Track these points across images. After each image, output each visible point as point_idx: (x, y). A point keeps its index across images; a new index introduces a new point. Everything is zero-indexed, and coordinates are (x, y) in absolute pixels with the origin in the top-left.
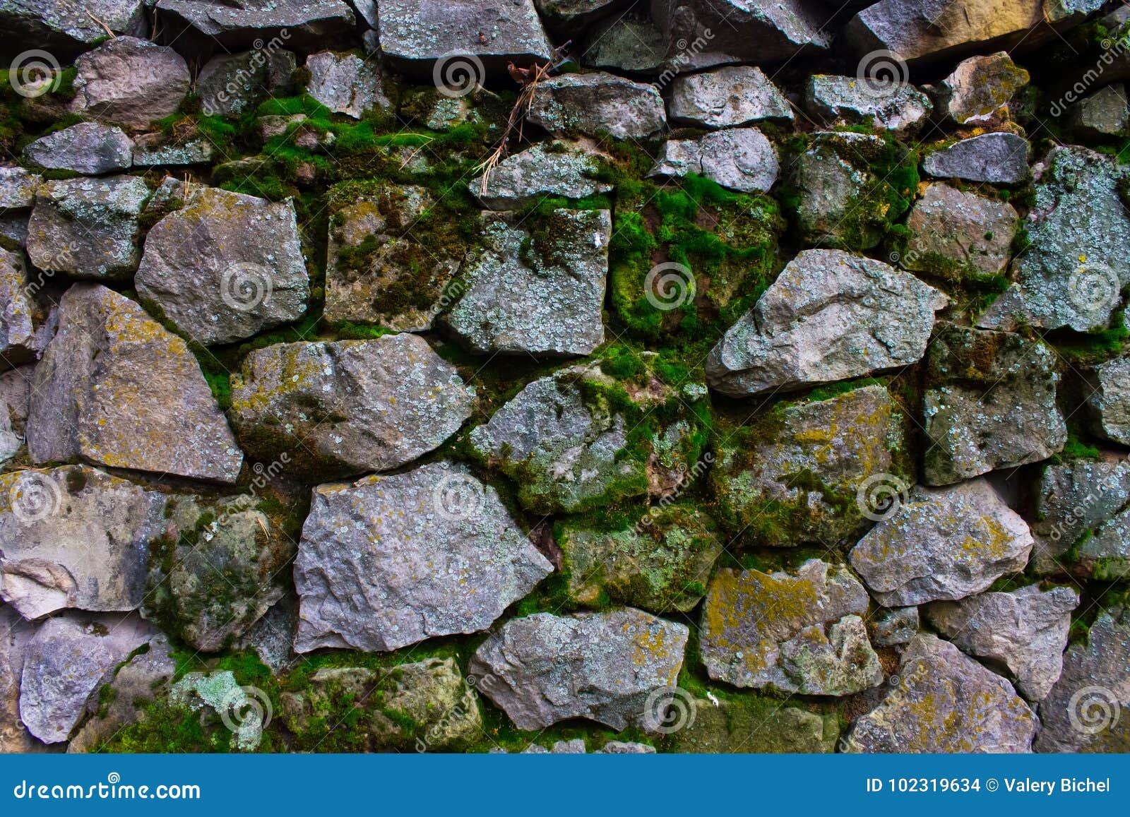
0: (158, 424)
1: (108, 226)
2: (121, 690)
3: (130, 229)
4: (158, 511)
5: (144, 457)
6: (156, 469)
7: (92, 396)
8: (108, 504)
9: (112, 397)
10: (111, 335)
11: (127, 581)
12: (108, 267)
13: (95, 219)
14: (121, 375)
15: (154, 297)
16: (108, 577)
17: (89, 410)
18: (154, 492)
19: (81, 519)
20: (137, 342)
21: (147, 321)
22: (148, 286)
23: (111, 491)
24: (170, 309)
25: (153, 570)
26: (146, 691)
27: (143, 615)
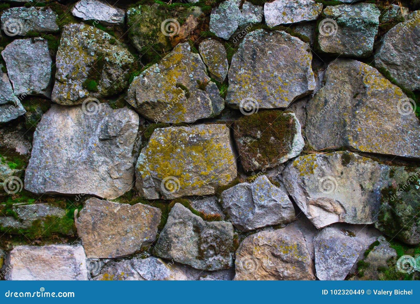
0: (387, 130)
1: (363, 30)
2: (371, 263)
3: (375, 31)
4: (386, 174)
5: (381, 147)
6: (387, 153)
7: (354, 116)
8: (361, 170)
9: (364, 117)
10: (367, 85)
11: (371, 208)
12: (363, 51)
13: (357, 27)
14: (371, 106)
15: (384, 66)
16: (361, 207)
17: (353, 123)
18: (384, 165)
19: (348, 178)
20: (380, 89)
21: (382, 79)
22: (383, 61)
23: (363, 164)
24: (393, 72)
25: (384, 204)
26: (384, 263)
27: (377, 226)
